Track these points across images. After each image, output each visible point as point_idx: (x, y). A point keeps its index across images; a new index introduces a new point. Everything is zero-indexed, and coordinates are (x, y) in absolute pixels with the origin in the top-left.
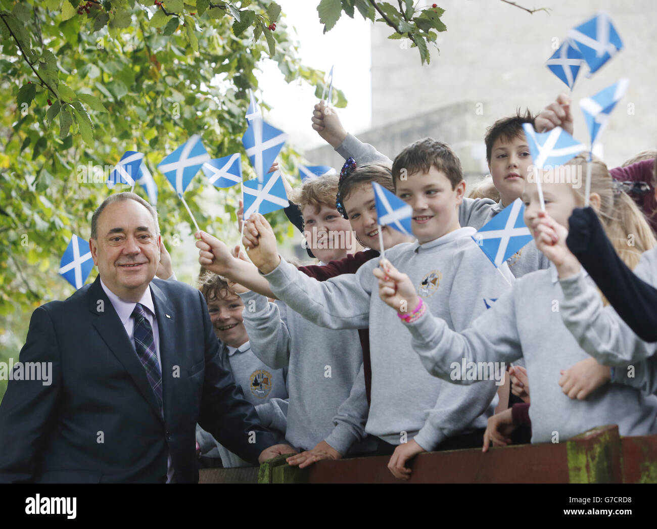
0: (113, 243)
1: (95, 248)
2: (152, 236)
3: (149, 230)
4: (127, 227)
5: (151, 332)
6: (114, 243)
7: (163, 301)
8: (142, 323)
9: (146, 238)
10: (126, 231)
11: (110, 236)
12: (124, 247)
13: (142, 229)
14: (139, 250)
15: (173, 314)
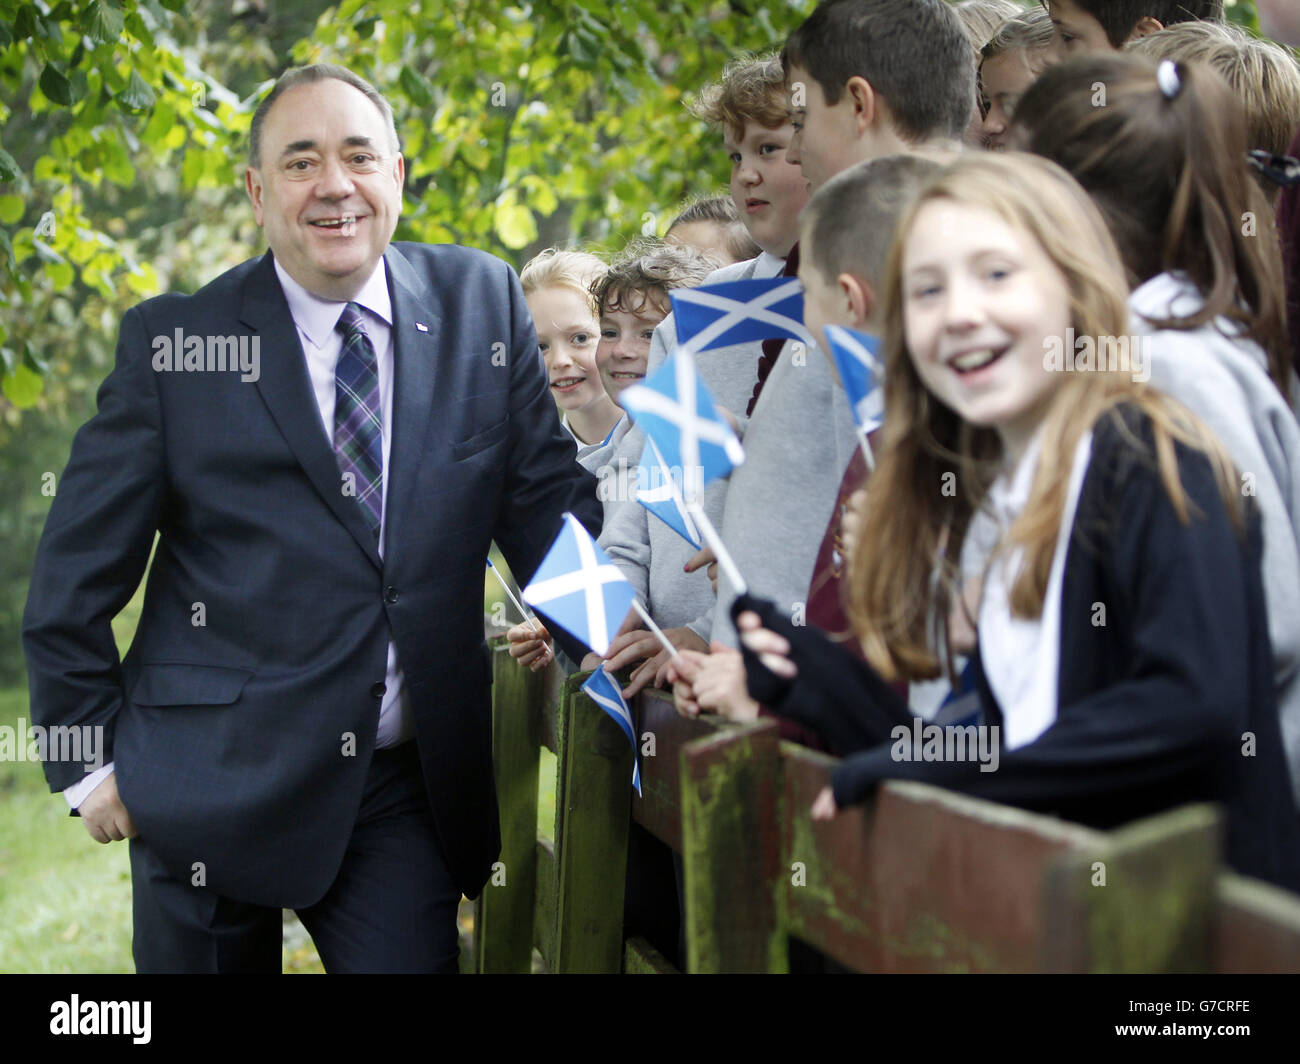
0: (293, 173)
1: (259, 188)
2: (379, 158)
3: (373, 143)
4: (324, 137)
5: (374, 368)
6: (297, 174)
7: (414, 293)
8: (355, 348)
9: (366, 161)
10: (321, 146)
11: (288, 159)
12: (318, 182)
13: (356, 142)
14: (351, 189)
15: (436, 321)
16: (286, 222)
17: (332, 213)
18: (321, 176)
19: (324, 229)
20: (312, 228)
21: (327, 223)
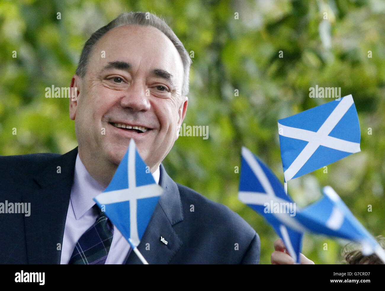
3: (171, 78)
9: (165, 91)
10: (135, 69)
11: (107, 72)
12: (125, 94)
13: (161, 74)
14: (148, 106)
15: (178, 242)
16: (94, 117)
17: (130, 120)
18: (128, 91)
19: (119, 130)
20: (111, 127)
21: (124, 127)
